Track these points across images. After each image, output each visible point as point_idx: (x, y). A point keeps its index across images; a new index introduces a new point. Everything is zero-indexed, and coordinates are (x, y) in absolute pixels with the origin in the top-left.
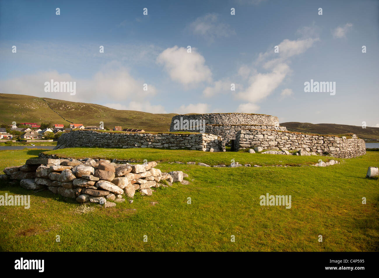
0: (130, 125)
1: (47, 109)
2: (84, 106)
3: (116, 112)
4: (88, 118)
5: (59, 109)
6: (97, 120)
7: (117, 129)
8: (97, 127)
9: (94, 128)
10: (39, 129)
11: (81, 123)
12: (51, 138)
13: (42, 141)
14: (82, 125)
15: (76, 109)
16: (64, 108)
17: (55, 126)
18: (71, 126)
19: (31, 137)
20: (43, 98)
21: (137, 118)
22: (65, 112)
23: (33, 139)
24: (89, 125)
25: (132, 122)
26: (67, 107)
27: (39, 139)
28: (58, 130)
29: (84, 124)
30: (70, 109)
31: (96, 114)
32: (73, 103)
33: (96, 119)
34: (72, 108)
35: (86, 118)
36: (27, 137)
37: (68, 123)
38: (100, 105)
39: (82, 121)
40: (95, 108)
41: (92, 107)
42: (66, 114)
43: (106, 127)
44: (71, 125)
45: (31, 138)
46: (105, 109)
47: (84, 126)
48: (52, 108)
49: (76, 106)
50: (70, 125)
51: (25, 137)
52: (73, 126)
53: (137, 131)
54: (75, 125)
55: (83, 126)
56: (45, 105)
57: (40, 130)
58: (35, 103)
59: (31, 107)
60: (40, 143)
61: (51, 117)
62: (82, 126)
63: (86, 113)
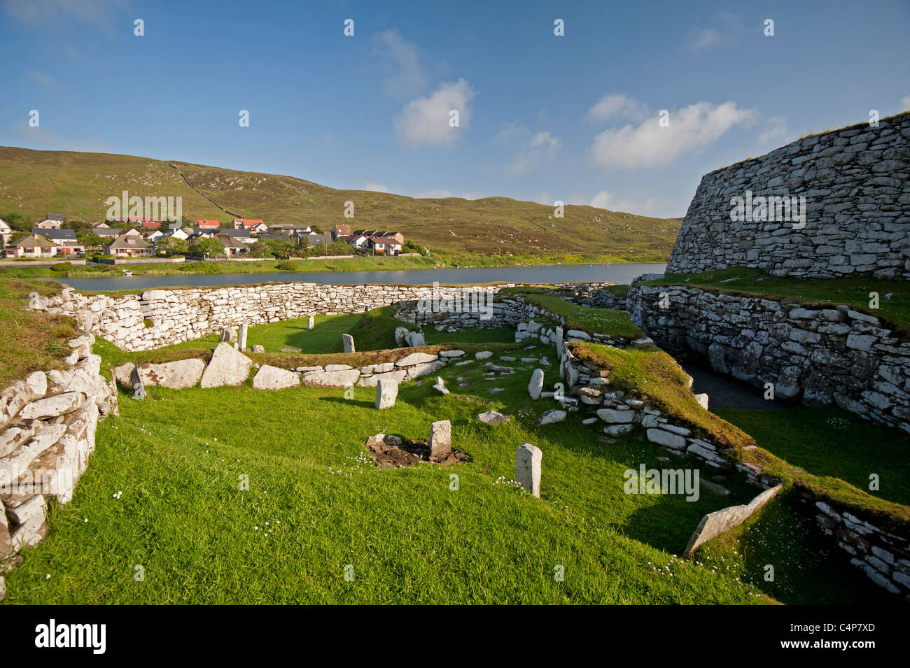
0: (367, 223)
1: (182, 186)
2: (265, 179)
3: (336, 194)
4: (274, 207)
5: (208, 187)
6: (294, 211)
7: (340, 231)
8: (295, 227)
9: (288, 229)
10: (156, 230)
11: (259, 218)
12: (181, 254)
13: (157, 260)
14: (262, 221)
15: (246, 187)
16: (218, 184)
17: (198, 225)
18: (237, 225)
19: (128, 251)
20: (172, 162)
21: (382, 207)
22: (222, 193)
23: (133, 256)
24: (276, 221)
25: (371, 215)
26: (226, 183)
27: (151, 257)
28: (200, 233)
29: (266, 220)
30: (232, 187)
31: (292, 198)
32: (240, 174)
33: (293, 209)
34: (238, 185)
35: (269, 206)
36: (117, 252)
37: (228, 218)
38: (299, 179)
39: (261, 214)
40: (290, 185)
41: (281, 183)
42: (225, 198)
43: (314, 227)
44: (236, 223)
45: (130, 254)
46: (311, 188)
47: (265, 224)
48: (192, 185)
49: (246, 180)
50: (233, 221)
51: (113, 252)
52: (241, 225)
53: (386, 236)
54: (245, 221)
55: (262, 225)
56: (176, 177)
57: (159, 234)
58: (152, 172)
59: (143, 182)
60: (149, 267)
61: (191, 204)
62: (260, 224)
63: (271, 197)
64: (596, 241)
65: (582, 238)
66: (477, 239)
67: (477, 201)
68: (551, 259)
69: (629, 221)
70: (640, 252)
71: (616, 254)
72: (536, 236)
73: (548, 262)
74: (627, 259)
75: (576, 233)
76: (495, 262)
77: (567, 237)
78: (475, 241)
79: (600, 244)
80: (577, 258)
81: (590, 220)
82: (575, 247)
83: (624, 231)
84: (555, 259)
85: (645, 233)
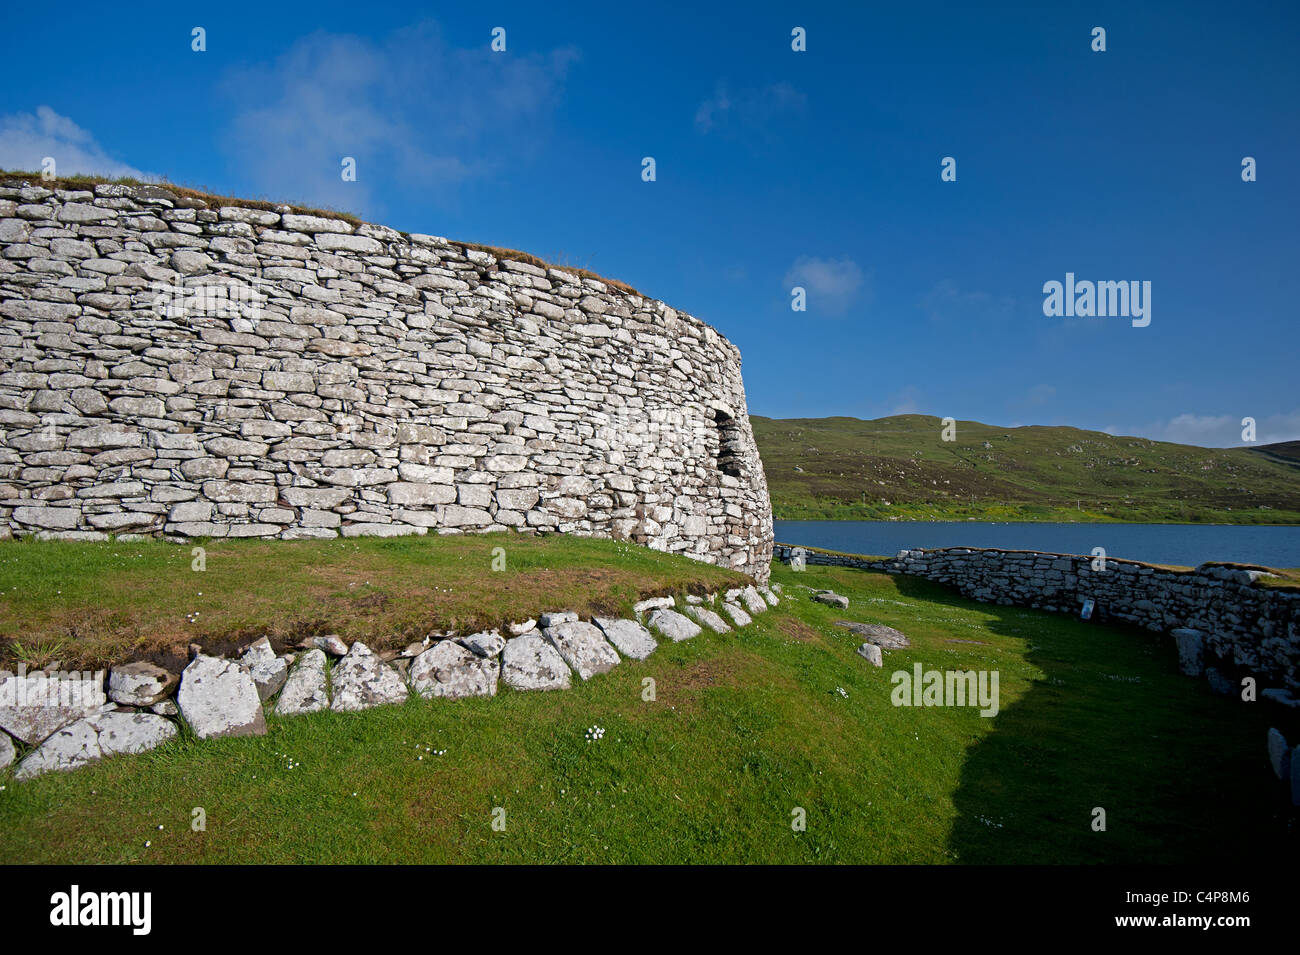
64: (1067, 484)
65: (1042, 479)
66: (838, 479)
67: (875, 421)
68: (957, 512)
69: (1139, 451)
70: (1143, 504)
71: (1096, 506)
72: (948, 474)
73: (951, 516)
74: (1112, 515)
75: (1030, 470)
76: (852, 514)
77: (1013, 478)
78: (834, 482)
79: (1075, 489)
80: (1010, 511)
81: (1062, 450)
82: (1019, 493)
83: (1125, 469)
84: (965, 512)
85: (1166, 471)
